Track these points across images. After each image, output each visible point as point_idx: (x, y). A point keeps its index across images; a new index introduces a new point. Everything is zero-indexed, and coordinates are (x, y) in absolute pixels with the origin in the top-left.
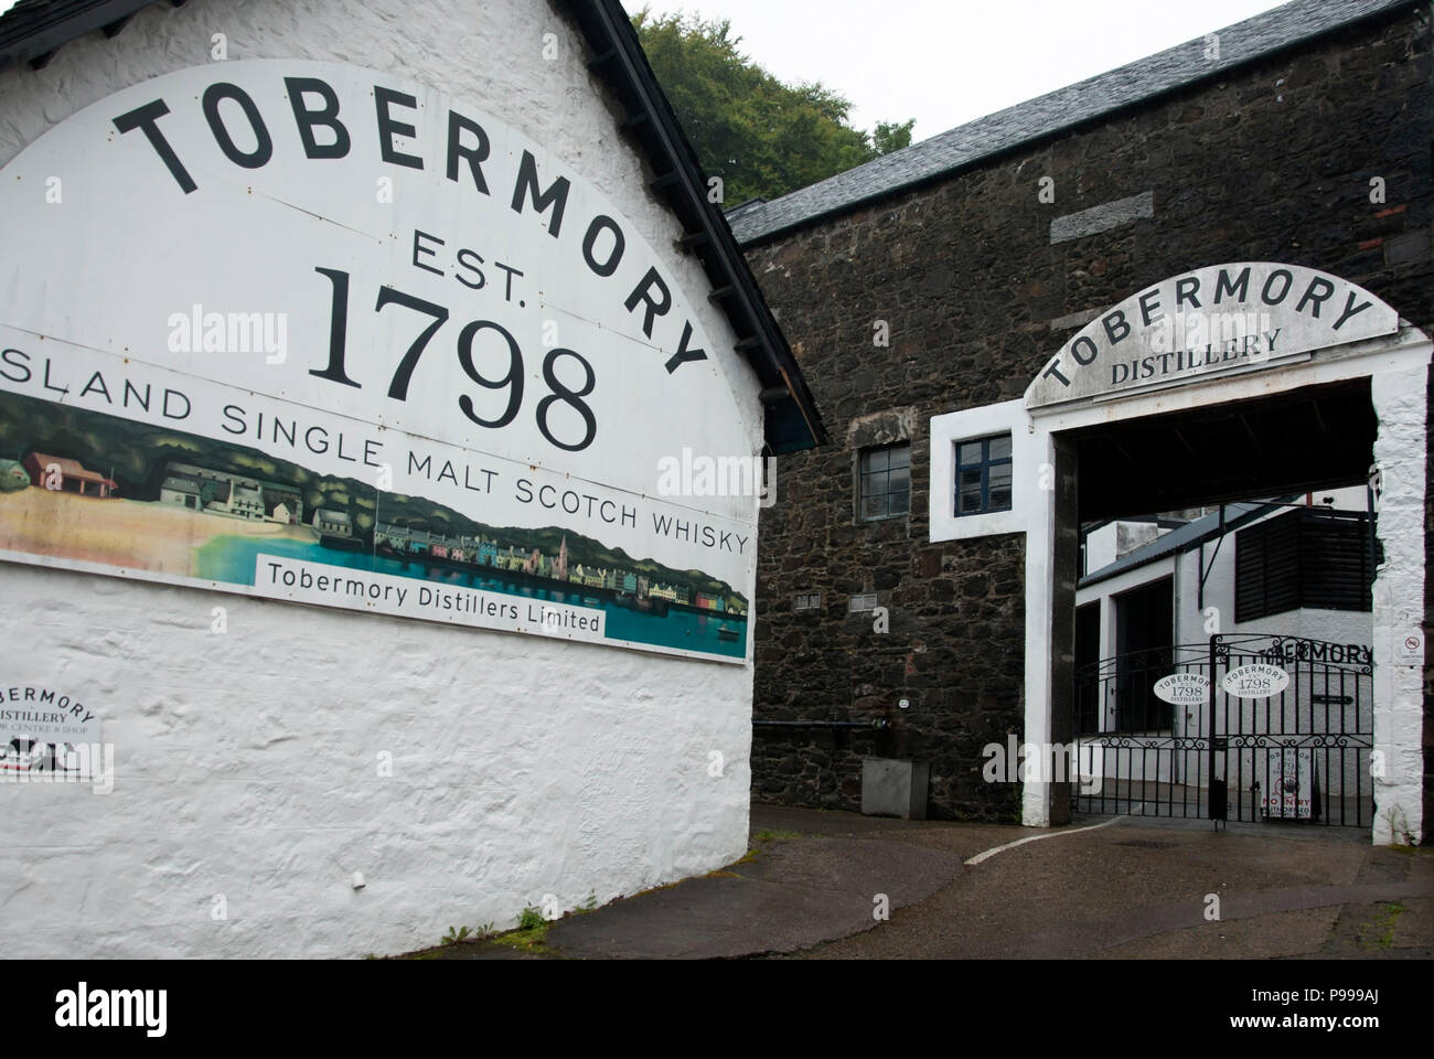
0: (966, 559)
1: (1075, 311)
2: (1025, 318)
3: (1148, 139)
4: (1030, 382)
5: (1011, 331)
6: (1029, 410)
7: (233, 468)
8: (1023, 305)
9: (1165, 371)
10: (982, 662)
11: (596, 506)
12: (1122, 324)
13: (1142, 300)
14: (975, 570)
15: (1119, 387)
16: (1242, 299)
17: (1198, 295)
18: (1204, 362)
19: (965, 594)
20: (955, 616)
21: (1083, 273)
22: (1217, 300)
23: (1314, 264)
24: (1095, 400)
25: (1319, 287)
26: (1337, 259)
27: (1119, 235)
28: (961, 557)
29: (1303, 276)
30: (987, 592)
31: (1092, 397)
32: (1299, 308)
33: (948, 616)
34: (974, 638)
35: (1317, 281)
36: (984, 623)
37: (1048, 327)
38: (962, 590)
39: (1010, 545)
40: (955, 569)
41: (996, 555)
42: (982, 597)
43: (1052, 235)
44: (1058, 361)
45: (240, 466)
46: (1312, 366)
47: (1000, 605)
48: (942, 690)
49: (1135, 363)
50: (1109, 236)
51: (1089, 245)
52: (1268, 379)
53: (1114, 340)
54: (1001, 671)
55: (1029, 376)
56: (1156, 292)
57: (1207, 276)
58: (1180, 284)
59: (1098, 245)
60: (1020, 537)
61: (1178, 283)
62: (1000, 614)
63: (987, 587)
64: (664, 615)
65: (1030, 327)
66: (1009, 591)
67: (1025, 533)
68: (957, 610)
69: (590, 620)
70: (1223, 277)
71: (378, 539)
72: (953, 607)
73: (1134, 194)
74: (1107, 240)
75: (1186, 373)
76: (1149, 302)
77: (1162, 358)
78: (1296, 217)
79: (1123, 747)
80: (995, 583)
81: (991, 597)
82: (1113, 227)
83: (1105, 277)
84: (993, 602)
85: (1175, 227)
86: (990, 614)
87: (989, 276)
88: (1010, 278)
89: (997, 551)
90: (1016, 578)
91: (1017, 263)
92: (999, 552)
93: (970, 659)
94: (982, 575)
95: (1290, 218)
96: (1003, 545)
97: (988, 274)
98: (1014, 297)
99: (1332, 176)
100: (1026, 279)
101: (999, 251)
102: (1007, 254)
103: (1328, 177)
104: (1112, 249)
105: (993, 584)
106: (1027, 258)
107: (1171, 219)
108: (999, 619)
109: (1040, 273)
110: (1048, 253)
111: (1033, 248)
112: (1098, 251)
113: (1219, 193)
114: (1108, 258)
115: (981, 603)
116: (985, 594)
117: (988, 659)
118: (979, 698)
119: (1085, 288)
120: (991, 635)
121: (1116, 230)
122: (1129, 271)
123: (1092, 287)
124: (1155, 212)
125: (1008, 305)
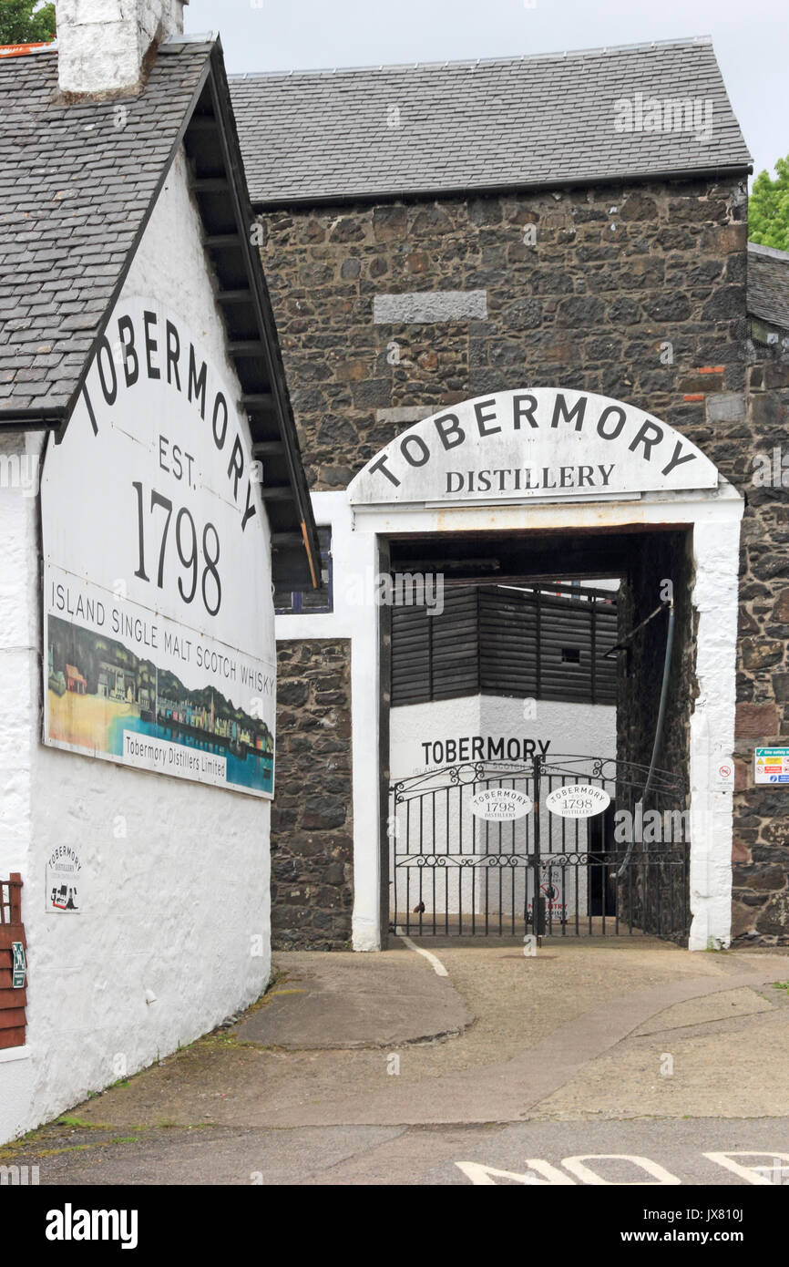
1: (404, 405)
2: (345, 402)
3: (481, 231)
4: (352, 475)
5: (329, 412)
6: (353, 506)
7: (116, 661)
8: (346, 387)
9: (502, 487)
10: (301, 779)
11: (223, 660)
12: (455, 428)
13: (478, 408)
14: (291, 674)
15: (453, 496)
16: (579, 427)
17: (534, 414)
18: (541, 485)
21: (410, 363)
22: (555, 424)
23: (644, 406)
24: (427, 506)
25: (650, 430)
26: (663, 404)
27: (451, 331)
29: (637, 417)
30: (305, 701)
31: (424, 503)
32: (633, 447)
34: (290, 752)
35: (648, 425)
36: (302, 736)
37: (372, 417)
39: (330, 652)
41: (316, 661)
42: (299, 706)
43: (376, 313)
44: (385, 458)
45: (118, 658)
46: (640, 505)
47: (322, 717)
49: (471, 474)
51: (418, 334)
52: (600, 511)
53: (448, 446)
54: (325, 788)
55: (350, 467)
56: (492, 402)
57: (546, 397)
58: (517, 400)
59: (428, 336)
60: (346, 642)
61: (515, 397)
62: (322, 726)
63: (306, 695)
64: (246, 758)
65: (351, 412)
66: (331, 702)
67: (350, 639)
69: (211, 765)
70: (560, 402)
71: (157, 710)
73: (468, 289)
74: (437, 333)
75: (523, 492)
76: (485, 411)
77: (498, 473)
78: (628, 354)
79: (439, 866)
80: (315, 692)
81: (312, 706)
82: (445, 320)
83: (436, 374)
84: (314, 713)
85: (510, 336)
86: (311, 726)
87: (300, 344)
88: (327, 350)
89: (317, 657)
90: (341, 688)
91: (335, 337)
92: (320, 658)
93: (286, 774)
94: (299, 681)
95: (622, 354)
96: (324, 650)
97: (299, 341)
98: (332, 374)
99: (661, 321)
100: (347, 358)
101: (312, 317)
102: (323, 323)
103: (657, 321)
104: (443, 345)
105: (312, 692)
106: (347, 333)
107: (506, 327)
108: (322, 732)
109: (363, 353)
110: (371, 333)
111: (353, 323)
112: (427, 342)
113: (555, 311)
114: (439, 354)
115: (298, 713)
116: (302, 705)
117: (309, 775)
118: (299, 818)
119: (414, 381)
120: (311, 748)
121: (448, 324)
122: (462, 372)
123: (422, 382)
124: (490, 315)
125: (325, 382)
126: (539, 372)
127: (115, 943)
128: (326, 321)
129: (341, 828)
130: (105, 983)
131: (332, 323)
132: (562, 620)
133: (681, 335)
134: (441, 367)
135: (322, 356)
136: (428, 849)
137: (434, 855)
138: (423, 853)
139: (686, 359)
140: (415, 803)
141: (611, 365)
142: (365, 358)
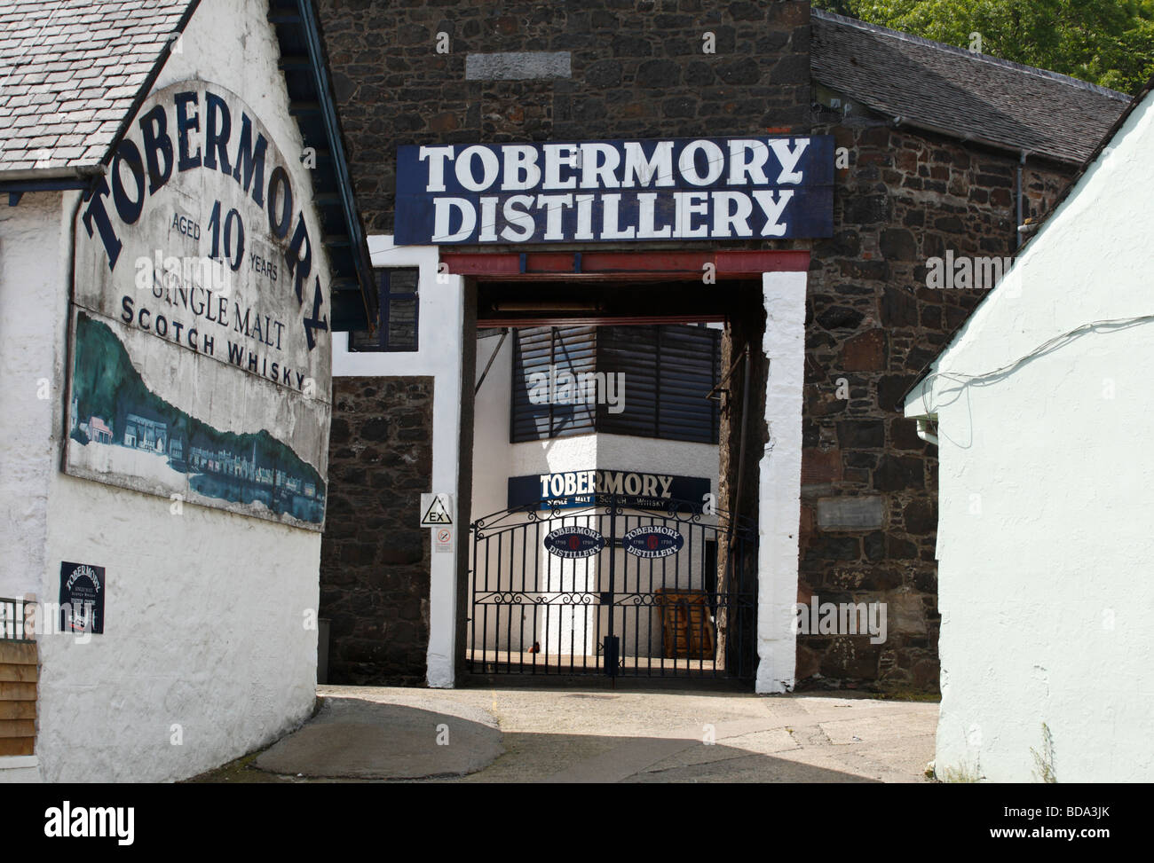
0: (365, 399)
8: (437, 137)
10: (380, 513)
14: (376, 411)
19: (361, 436)
20: (352, 460)
21: (498, 116)
27: (536, 87)
28: (358, 396)
30: (388, 437)
31: (509, 246)
33: (343, 460)
34: (372, 487)
36: (384, 471)
38: (360, 433)
39: (416, 388)
40: (351, 409)
41: (400, 398)
42: (382, 442)
43: (468, 70)
46: (711, 254)
47: (404, 453)
48: (334, 540)
50: (526, 85)
51: (506, 90)
59: (514, 92)
60: (428, 382)
62: (404, 462)
63: (388, 431)
66: (413, 439)
67: (432, 378)
68: (353, 454)
72: (349, 451)
73: (554, 50)
74: (525, 89)
78: (702, 113)
79: (516, 603)
80: (398, 428)
81: (394, 442)
82: (531, 78)
83: (522, 127)
84: (395, 449)
85: (592, 94)
86: (393, 461)
87: (396, 97)
88: (421, 103)
89: (401, 394)
90: (422, 425)
91: (430, 91)
92: (404, 396)
93: (367, 508)
94: (382, 418)
95: (697, 113)
96: (408, 388)
97: (395, 94)
98: (425, 125)
99: (733, 84)
100: (439, 110)
101: (409, 73)
102: (418, 78)
103: (728, 83)
104: (529, 100)
105: (395, 428)
106: (441, 87)
107: (588, 85)
108: (402, 467)
109: (455, 106)
110: (463, 88)
111: (447, 78)
112: (516, 97)
113: (634, 72)
114: (526, 108)
115: (382, 449)
116: (386, 439)
117: (388, 510)
118: (378, 552)
119: (501, 133)
120: (392, 483)
121: (534, 81)
122: (547, 125)
123: (509, 134)
124: (573, 74)
125: (417, 132)
126: (619, 127)
127: (135, 665)
128: (421, 76)
129: (419, 564)
130: (123, 703)
131: (427, 79)
132: (683, 360)
133: (750, 98)
134: (527, 121)
135: (416, 108)
136: (505, 587)
137: (510, 592)
138: (501, 590)
139: (756, 119)
140: (494, 541)
141: (685, 122)
142: (457, 111)
